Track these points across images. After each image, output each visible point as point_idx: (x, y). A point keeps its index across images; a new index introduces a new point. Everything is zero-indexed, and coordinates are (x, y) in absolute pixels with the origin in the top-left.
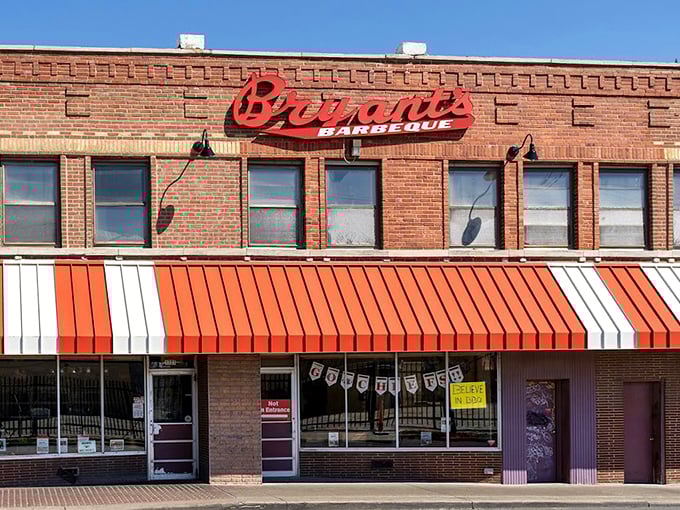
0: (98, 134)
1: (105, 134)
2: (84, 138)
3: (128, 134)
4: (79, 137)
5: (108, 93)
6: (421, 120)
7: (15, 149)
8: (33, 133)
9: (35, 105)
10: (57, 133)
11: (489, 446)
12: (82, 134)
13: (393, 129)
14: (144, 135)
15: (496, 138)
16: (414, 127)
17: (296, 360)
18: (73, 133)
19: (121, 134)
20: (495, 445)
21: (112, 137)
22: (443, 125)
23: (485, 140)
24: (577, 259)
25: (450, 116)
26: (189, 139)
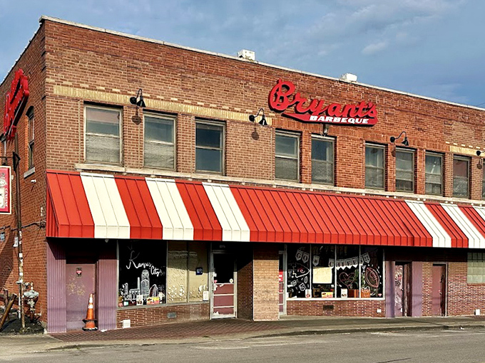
0: (199, 103)
1: (203, 104)
2: (192, 104)
3: (215, 106)
4: (189, 104)
5: (204, 79)
6: (355, 118)
7: (152, 106)
8: (162, 98)
9: (163, 80)
10: (176, 99)
11: (379, 297)
12: (190, 102)
13: (344, 120)
14: (223, 107)
15: (385, 131)
16: (352, 121)
17: (286, 247)
18: (185, 101)
19: (211, 105)
20: (382, 297)
21: (207, 106)
22: (365, 121)
23: (382, 132)
24: (416, 199)
25: (367, 117)
26: (247, 113)
